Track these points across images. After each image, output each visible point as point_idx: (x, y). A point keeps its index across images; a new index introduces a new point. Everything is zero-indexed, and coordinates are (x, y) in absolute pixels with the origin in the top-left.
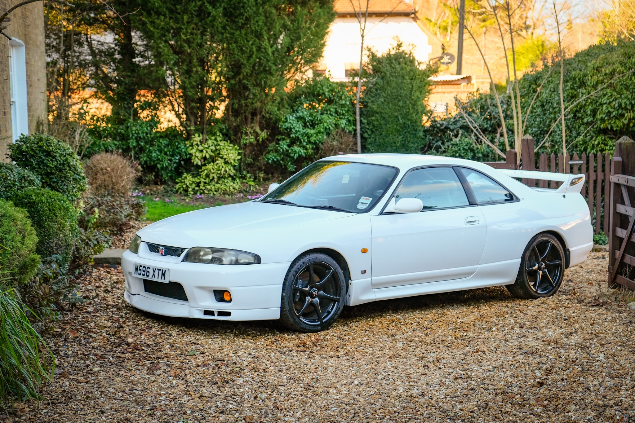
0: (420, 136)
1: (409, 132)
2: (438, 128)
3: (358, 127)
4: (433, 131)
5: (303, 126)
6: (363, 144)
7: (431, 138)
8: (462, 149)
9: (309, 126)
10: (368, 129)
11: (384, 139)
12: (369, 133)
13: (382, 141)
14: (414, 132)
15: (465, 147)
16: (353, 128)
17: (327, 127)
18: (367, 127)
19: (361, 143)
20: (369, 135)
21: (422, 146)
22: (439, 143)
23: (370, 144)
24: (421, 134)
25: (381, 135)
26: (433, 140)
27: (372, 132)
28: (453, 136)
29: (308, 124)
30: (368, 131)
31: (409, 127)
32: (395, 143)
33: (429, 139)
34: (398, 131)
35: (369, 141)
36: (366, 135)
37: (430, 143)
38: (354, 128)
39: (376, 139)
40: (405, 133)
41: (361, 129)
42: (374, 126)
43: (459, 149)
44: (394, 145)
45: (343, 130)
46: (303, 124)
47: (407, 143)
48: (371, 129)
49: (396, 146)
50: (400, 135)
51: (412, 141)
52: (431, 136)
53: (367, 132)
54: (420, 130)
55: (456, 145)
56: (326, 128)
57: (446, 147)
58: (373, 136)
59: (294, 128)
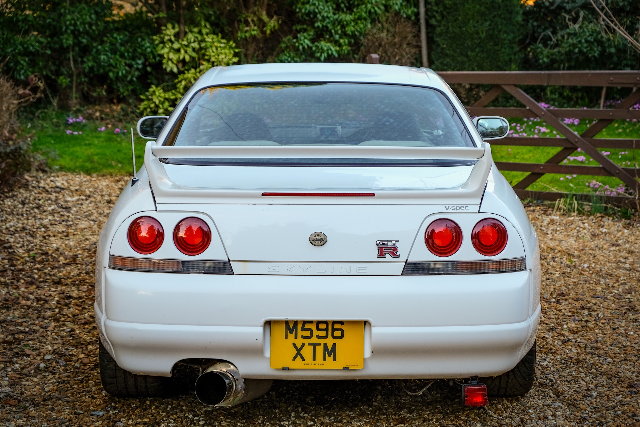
0: (517, 22)
1: (499, 16)
2: (547, 8)
3: (422, 10)
4: (540, 12)
5: (335, 9)
6: (430, 35)
7: (535, 24)
8: (583, 41)
9: (345, 9)
10: (437, 12)
11: (460, 27)
12: (438, 17)
13: (457, 31)
14: (508, 16)
15: (589, 38)
16: (413, 12)
17: (372, 10)
18: (435, 8)
19: (427, 33)
20: (437, 21)
21: (521, 37)
22: (549, 32)
23: (440, 35)
24: (519, 18)
25: (455, 20)
26: (539, 26)
27: (443, 17)
28: (569, 20)
29: (342, 6)
30: (437, 15)
31: (500, 7)
32: (478, 33)
33: (533, 26)
34: (482, 14)
35: (438, 30)
36: (433, 22)
37: (534, 32)
38: (415, 10)
39: (448, 28)
40: (494, 17)
41: (426, 12)
42: (445, 7)
43: (580, 42)
44: (476, 36)
45: (397, 13)
46: (335, 6)
47: (496, 33)
48: (441, 12)
49: (480, 38)
50: (486, 20)
51: (504, 29)
52: (536, 20)
53: (434, 17)
54: (517, 13)
55: (575, 34)
56: (370, 12)
57: (560, 38)
58: (443, 23)
59: (320, 13)
